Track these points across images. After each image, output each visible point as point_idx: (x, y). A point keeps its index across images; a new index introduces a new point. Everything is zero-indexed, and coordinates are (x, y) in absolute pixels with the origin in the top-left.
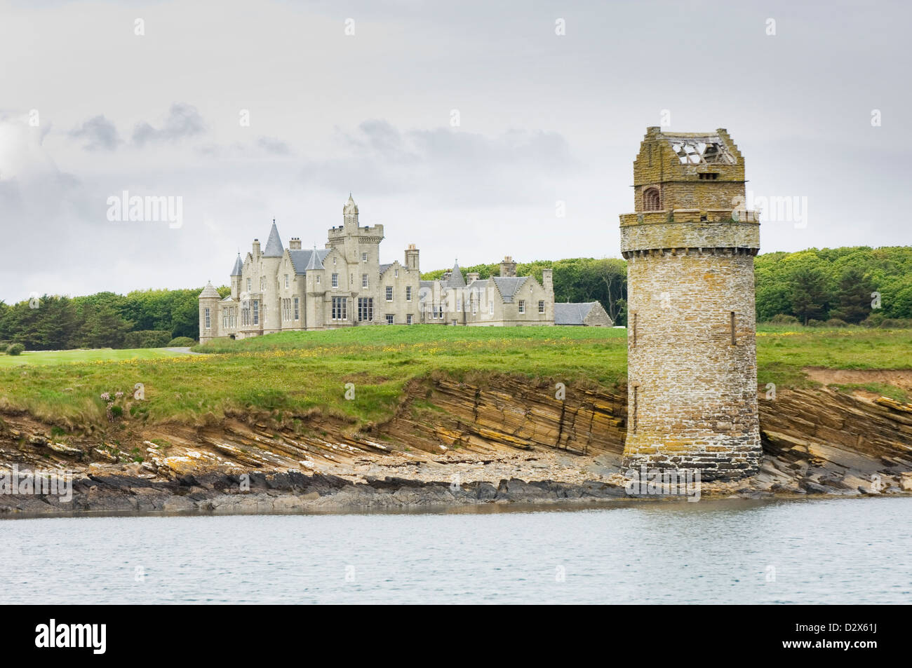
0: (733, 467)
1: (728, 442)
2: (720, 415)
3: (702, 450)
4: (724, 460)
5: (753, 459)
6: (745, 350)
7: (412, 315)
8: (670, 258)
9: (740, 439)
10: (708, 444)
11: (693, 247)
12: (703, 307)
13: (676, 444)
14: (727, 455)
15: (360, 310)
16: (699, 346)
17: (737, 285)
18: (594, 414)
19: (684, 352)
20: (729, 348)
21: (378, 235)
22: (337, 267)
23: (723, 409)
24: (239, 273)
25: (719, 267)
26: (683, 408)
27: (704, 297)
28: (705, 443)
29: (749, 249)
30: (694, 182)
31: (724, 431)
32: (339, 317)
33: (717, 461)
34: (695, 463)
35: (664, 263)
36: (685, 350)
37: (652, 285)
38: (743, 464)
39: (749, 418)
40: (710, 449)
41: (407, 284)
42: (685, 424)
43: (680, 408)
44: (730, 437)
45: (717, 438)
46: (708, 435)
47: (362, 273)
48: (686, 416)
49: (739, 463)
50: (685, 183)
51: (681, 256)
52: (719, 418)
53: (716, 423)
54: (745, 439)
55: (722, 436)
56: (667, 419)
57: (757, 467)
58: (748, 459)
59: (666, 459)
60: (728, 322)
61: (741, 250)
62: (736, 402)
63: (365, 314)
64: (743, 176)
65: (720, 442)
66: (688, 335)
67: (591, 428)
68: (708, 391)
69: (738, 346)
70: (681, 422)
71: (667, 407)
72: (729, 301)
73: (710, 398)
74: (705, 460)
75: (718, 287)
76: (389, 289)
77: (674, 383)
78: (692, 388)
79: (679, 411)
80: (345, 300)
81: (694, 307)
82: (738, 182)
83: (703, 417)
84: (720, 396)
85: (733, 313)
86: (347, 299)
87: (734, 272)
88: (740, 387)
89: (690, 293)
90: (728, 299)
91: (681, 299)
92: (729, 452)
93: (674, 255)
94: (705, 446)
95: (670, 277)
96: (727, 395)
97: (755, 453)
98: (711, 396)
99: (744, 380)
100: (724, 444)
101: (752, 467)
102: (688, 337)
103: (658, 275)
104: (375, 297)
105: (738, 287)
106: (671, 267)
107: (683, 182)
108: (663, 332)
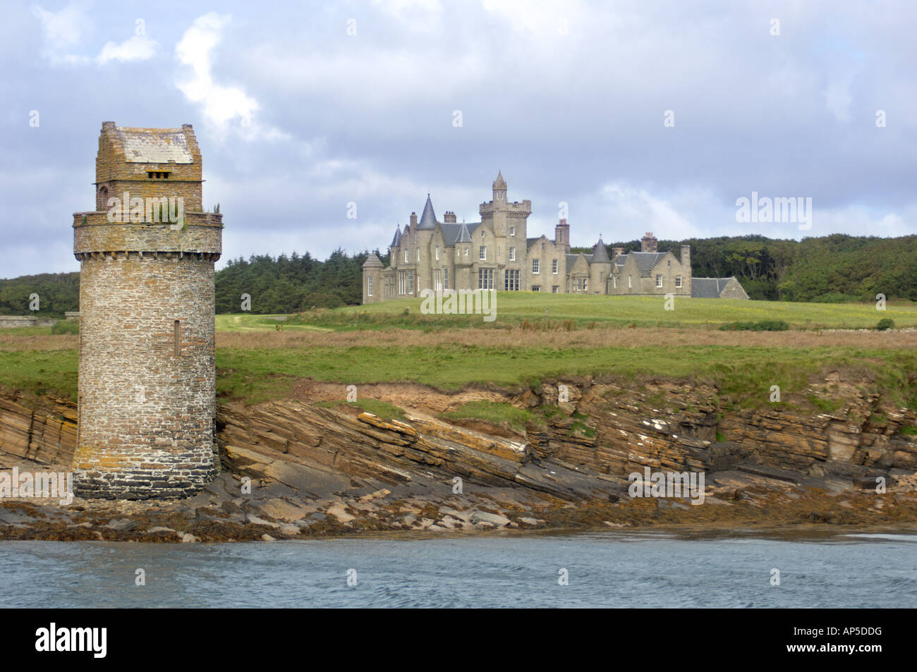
0: (170, 486)
1: (167, 459)
2: (159, 430)
3: (136, 467)
4: (160, 479)
5: (197, 478)
6: (192, 361)
7: (557, 286)
8: (111, 262)
9: (182, 456)
10: (144, 460)
11: (132, 250)
12: (143, 315)
13: (112, 460)
14: (164, 473)
15: (507, 281)
16: (138, 357)
17: (183, 292)
18: (62, 424)
19: (122, 362)
20: (171, 358)
21: (526, 210)
22: (486, 239)
23: (163, 423)
24: (398, 242)
25: (162, 272)
26: (120, 422)
27: (145, 305)
28: (140, 460)
29: (200, 254)
30: (141, 181)
31: (163, 447)
32: (486, 287)
33: (152, 479)
34: (127, 481)
35: (106, 267)
36: (123, 360)
37: (95, 289)
38: (182, 484)
39: (196, 433)
40: (145, 466)
41: (553, 257)
42: (120, 439)
43: (118, 422)
44: (170, 454)
45: (155, 454)
46: (146, 451)
47: (510, 246)
48: (123, 430)
49: (178, 482)
50: (131, 182)
51: (121, 260)
52: (158, 433)
53: (154, 438)
54: (187, 456)
55: (160, 453)
56: (105, 433)
57: (202, 486)
58: (189, 477)
59: (99, 475)
60: (171, 331)
61: (188, 254)
62: (178, 415)
63: (512, 286)
64: (201, 175)
65: (157, 459)
66: (127, 344)
67: (60, 438)
68: (146, 405)
69: (183, 357)
70: (118, 436)
71: (104, 419)
72: (172, 309)
73: (148, 412)
74: (138, 478)
75: (161, 294)
76: (535, 261)
77: (112, 395)
78: (130, 401)
79: (116, 425)
80: (491, 272)
81: (133, 315)
82: (193, 182)
83: (141, 432)
84: (159, 410)
85: (177, 322)
86: (494, 271)
87: (180, 278)
88: (185, 400)
89: (131, 299)
90: (173, 306)
91: (121, 306)
92: (167, 470)
93: (115, 259)
94: (140, 463)
95: (110, 282)
96: (168, 409)
97: (201, 471)
98: (149, 410)
99: (190, 393)
100: (162, 461)
101: (195, 486)
102: (126, 347)
103: (100, 280)
104: (522, 269)
105: (184, 294)
106: (112, 271)
107: (130, 181)
108: (102, 340)
